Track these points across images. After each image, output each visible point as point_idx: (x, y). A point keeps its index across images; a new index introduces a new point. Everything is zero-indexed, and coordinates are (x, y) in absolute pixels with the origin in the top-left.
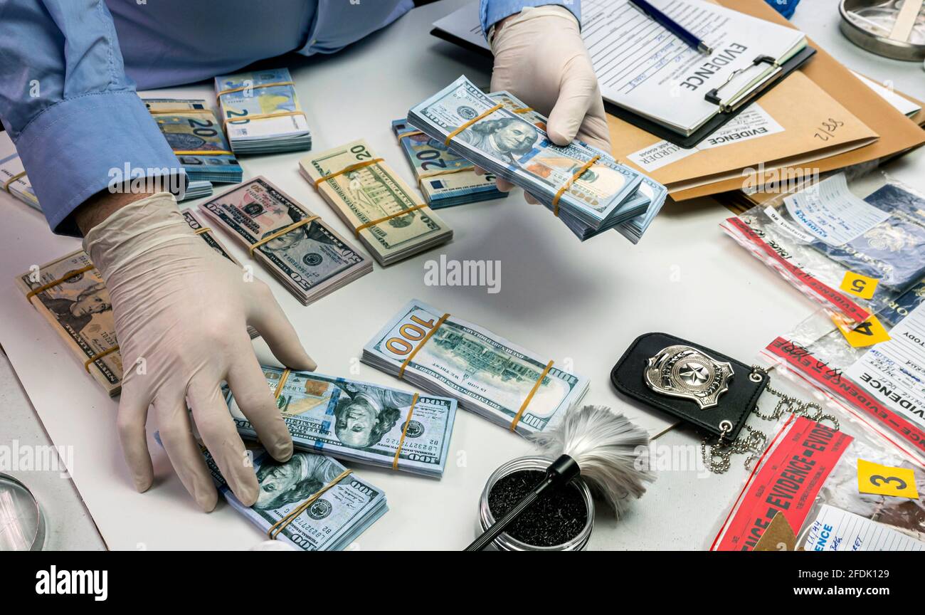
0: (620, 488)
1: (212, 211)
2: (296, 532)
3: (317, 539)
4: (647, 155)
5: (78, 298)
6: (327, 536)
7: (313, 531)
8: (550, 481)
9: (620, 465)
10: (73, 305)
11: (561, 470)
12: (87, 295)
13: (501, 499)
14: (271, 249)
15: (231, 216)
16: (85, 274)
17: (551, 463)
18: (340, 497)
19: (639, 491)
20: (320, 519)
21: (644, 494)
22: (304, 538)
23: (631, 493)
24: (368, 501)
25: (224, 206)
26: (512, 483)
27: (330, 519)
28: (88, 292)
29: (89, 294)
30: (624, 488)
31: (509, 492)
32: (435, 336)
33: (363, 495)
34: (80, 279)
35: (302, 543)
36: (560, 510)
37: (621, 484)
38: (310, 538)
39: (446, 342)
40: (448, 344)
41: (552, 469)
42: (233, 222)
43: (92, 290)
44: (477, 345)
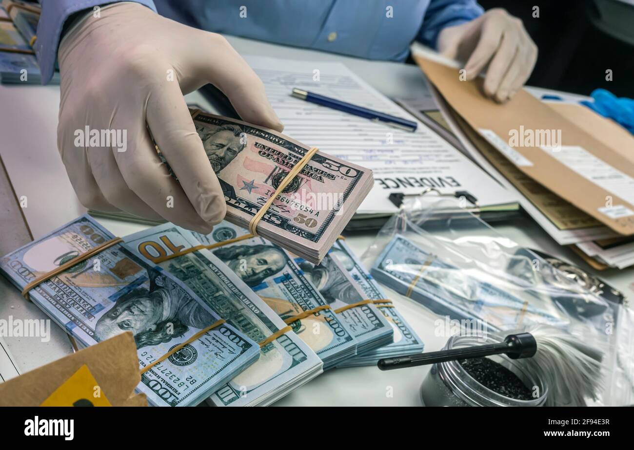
2: (154, 377)
3: (180, 390)
6: (192, 387)
7: (174, 378)
18: (207, 343)
20: (183, 365)
22: (164, 385)
24: (239, 353)
27: (196, 368)
32: (174, 262)
33: (233, 345)
35: (161, 392)
38: (171, 387)
39: (181, 271)
40: (182, 274)
44: (214, 285)
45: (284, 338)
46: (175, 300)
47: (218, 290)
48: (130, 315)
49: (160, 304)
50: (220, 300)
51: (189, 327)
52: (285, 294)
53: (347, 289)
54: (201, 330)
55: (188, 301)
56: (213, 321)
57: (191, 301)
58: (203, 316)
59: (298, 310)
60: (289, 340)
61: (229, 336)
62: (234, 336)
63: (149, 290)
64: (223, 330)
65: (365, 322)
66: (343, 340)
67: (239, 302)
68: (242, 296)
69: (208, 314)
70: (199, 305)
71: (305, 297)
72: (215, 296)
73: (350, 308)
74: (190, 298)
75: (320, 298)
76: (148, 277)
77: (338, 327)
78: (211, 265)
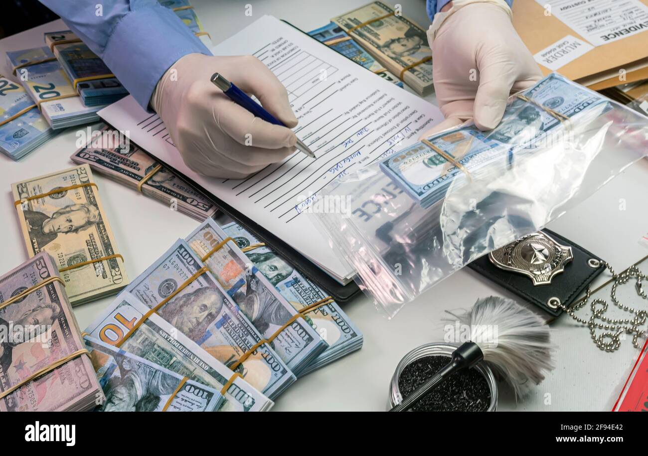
0: (520, 374)
1: (87, 159)
4: (548, 55)
5: (54, 214)
8: (454, 365)
9: (520, 353)
10: (47, 220)
11: (465, 355)
12: (61, 214)
13: (410, 383)
14: (158, 182)
15: (108, 160)
16: (69, 191)
17: (456, 349)
19: (538, 379)
21: (543, 381)
23: (530, 379)
25: (96, 152)
26: (418, 369)
28: (65, 210)
29: (64, 213)
30: (524, 375)
31: (417, 377)
32: (131, 341)
34: (62, 197)
36: (465, 392)
37: (521, 371)
39: (139, 348)
40: (140, 351)
41: (456, 354)
42: (111, 165)
43: (68, 209)
44: (167, 353)
45: (234, 387)
46: (143, 377)
47: (171, 356)
48: (112, 406)
49: (132, 387)
50: (176, 366)
51: (160, 396)
52: (226, 338)
53: (276, 309)
54: (171, 395)
55: (153, 373)
56: (178, 382)
57: (155, 372)
58: (169, 382)
59: (239, 353)
60: (237, 389)
61: (194, 392)
62: (198, 390)
63: (120, 377)
64: (188, 388)
65: (297, 341)
66: (279, 375)
67: (191, 363)
68: (192, 355)
69: (173, 378)
70: (163, 373)
71: (243, 337)
72: (170, 364)
73: (283, 330)
74: (154, 371)
75: (255, 334)
76: (116, 364)
77: (274, 362)
78: (161, 332)
